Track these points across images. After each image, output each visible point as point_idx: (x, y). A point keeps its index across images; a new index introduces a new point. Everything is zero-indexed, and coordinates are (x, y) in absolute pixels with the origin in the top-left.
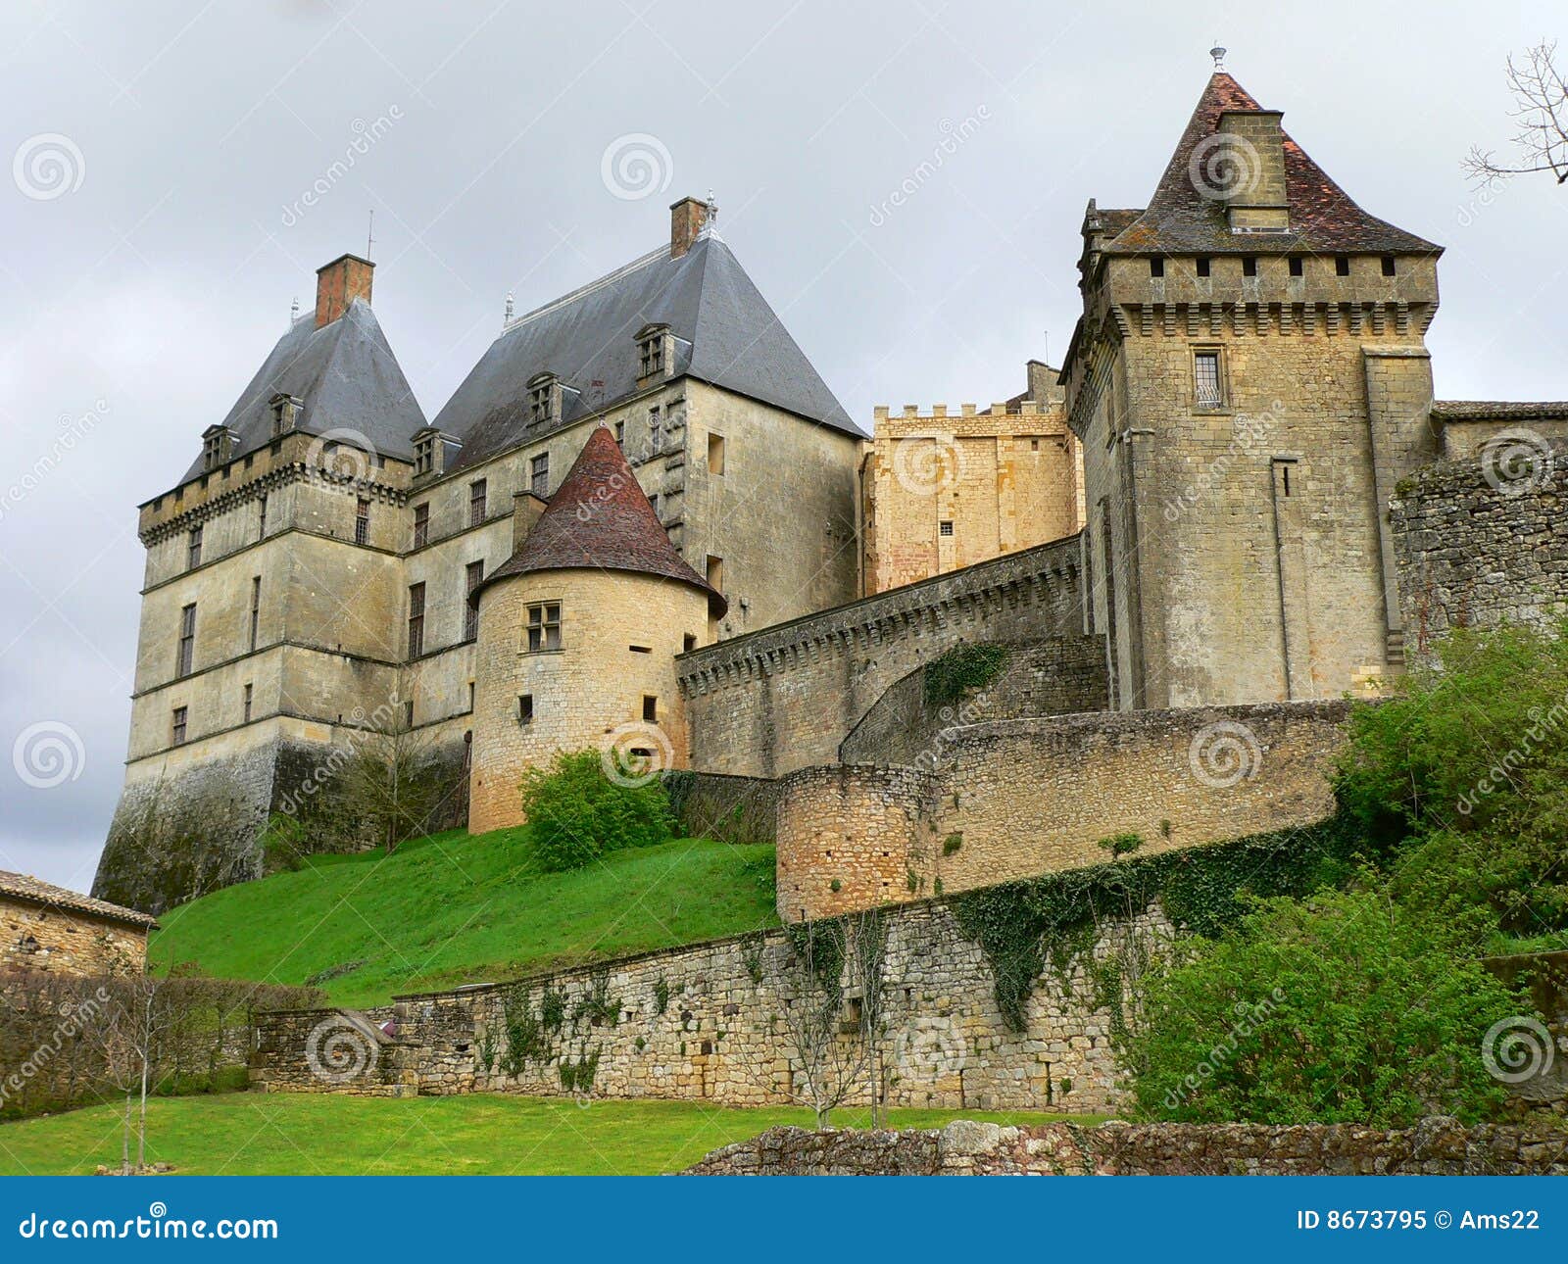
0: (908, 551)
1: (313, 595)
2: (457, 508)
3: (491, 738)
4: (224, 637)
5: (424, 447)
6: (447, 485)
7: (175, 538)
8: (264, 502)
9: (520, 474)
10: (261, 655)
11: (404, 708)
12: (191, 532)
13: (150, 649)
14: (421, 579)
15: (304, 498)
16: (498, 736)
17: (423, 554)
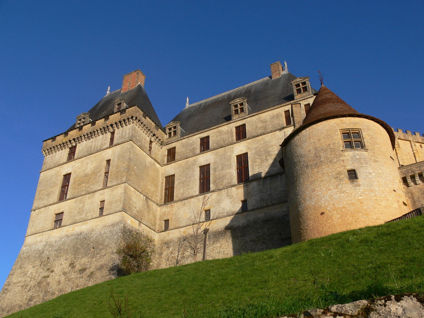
1: (136, 167)
2: (192, 147)
3: (329, 190)
4: (87, 183)
5: (173, 129)
6: (186, 140)
7: (61, 151)
8: (113, 133)
9: (230, 132)
10: (111, 188)
11: (163, 222)
12: (70, 148)
13: (43, 192)
14: (172, 174)
15: (134, 130)
16: (336, 189)
17: (173, 164)
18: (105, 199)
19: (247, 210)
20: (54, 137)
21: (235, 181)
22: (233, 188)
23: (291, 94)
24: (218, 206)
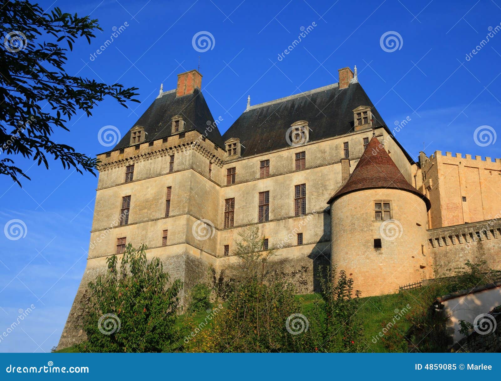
0: (451, 205)
1: (196, 196)
2: (252, 170)
3: (358, 255)
4: (149, 210)
5: (232, 146)
6: (247, 160)
7: (117, 168)
8: (172, 157)
9: (289, 159)
10: (173, 218)
11: (223, 247)
12: (127, 167)
13: (102, 213)
14: (232, 197)
15: (195, 157)
16: (363, 255)
17: (233, 187)
18: (168, 229)
19: (302, 243)
20: (109, 152)
21: (292, 213)
22: (290, 220)
23: (352, 120)
24: (275, 236)
